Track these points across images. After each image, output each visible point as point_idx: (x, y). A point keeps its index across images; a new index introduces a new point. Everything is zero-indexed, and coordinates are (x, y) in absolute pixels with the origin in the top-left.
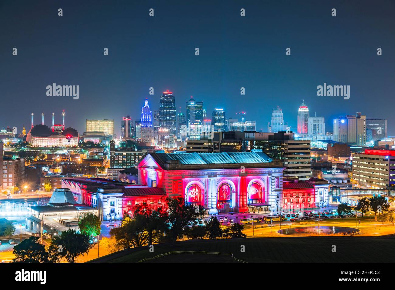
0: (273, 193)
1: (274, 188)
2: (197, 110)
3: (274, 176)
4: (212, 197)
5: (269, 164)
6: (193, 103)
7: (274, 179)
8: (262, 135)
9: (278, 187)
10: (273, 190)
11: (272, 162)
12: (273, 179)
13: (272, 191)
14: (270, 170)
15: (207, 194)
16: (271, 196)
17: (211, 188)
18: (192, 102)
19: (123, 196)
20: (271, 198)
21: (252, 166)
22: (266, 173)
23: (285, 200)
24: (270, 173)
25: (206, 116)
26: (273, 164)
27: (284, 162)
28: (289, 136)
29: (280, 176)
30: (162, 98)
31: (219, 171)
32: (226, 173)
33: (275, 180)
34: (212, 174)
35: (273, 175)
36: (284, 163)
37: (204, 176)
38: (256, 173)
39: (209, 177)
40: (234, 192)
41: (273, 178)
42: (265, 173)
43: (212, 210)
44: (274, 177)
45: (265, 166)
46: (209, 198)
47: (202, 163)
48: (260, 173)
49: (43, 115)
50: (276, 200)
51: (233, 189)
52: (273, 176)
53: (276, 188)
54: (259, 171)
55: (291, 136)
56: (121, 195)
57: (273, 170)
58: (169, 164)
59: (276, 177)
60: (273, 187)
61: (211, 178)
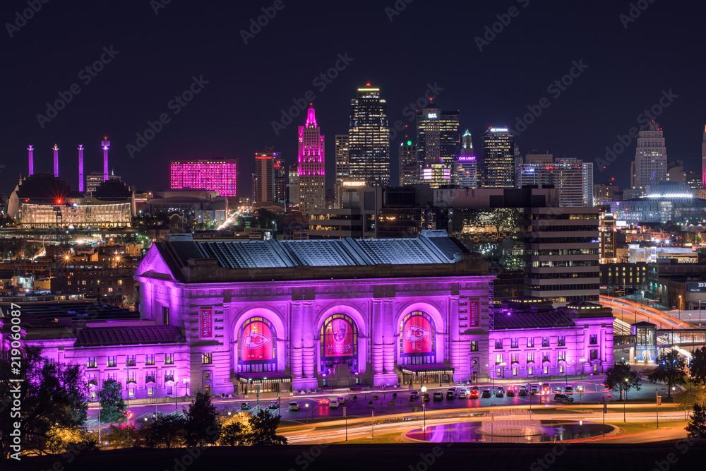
0: (463, 338)
1: (466, 326)
2: (446, 132)
3: (466, 297)
4: (303, 347)
5: (452, 266)
6: (435, 114)
7: (466, 304)
8: (473, 195)
9: (477, 324)
10: (463, 330)
11: (461, 262)
12: (462, 304)
13: (461, 334)
14: (454, 280)
15: (290, 341)
16: (458, 347)
17: (301, 327)
18: (432, 113)
19: (75, 346)
20: (458, 350)
21: (407, 272)
22: (445, 290)
23: (498, 356)
24: (455, 290)
25: (471, 147)
26: (464, 267)
27: (532, 262)
28: (544, 196)
29: (483, 297)
30: (354, 103)
31: (320, 285)
32: (338, 291)
33: (467, 308)
34: (304, 291)
35: (462, 293)
36: (531, 265)
37: (282, 297)
38: (418, 288)
39: (294, 299)
40: (363, 336)
41: (462, 301)
42: (441, 290)
43: (304, 380)
44: (467, 300)
45: (441, 271)
46: (295, 350)
47: (283, 265)
48: (429, 290)
49: (56, 149)
50: (471, 356)
51: (360, 329)
52: (461, 297)
53: (471, 326)
54: (428, 285)
55: (549, 196)
56: (70, 343)
57: (463, 281)
58: (192, 267)
59: (472, 299)
60: (463, 323)
61: (301, 303)
